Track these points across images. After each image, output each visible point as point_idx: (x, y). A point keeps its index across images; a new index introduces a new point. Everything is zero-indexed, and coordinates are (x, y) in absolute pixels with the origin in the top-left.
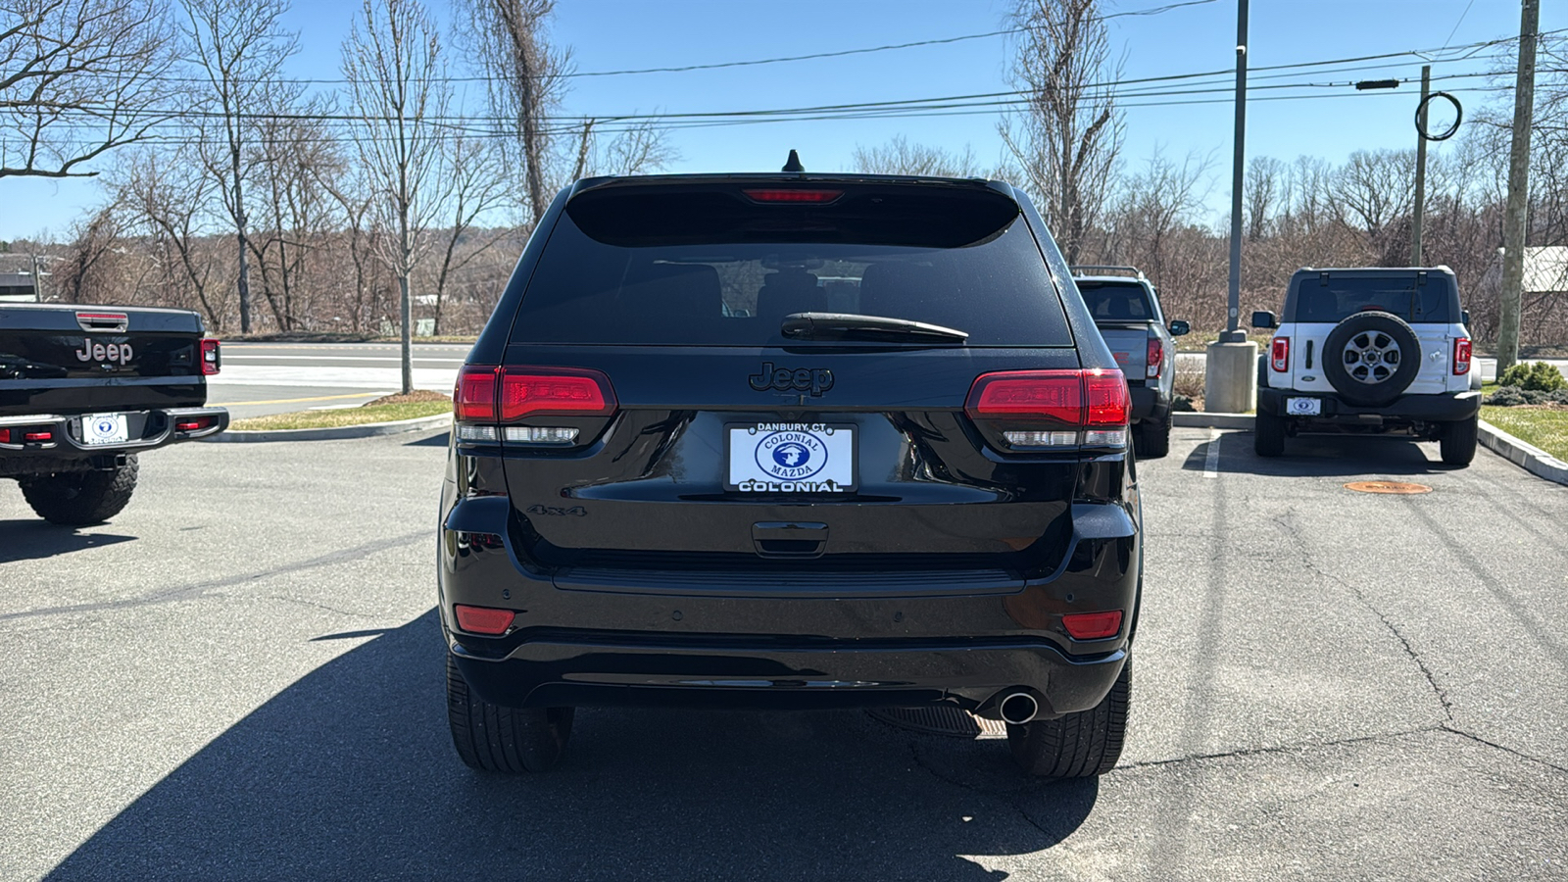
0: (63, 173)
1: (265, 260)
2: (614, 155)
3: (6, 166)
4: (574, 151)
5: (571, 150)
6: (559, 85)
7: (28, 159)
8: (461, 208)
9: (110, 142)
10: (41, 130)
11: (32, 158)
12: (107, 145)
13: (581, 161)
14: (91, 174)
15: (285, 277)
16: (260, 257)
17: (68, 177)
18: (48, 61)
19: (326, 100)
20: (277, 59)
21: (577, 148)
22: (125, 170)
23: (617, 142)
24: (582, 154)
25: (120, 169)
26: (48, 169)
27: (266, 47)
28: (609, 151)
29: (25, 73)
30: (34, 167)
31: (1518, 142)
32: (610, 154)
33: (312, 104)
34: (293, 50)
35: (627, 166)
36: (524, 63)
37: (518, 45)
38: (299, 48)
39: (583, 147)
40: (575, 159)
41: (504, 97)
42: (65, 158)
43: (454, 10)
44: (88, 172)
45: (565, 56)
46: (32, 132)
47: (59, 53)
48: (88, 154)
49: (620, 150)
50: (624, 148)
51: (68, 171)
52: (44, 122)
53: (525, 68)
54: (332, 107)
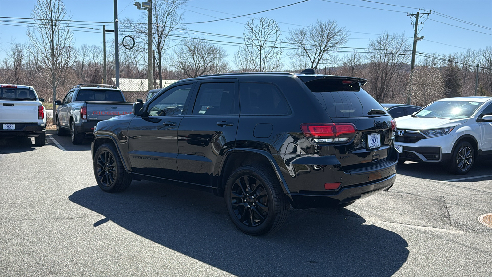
31: (150, 52)
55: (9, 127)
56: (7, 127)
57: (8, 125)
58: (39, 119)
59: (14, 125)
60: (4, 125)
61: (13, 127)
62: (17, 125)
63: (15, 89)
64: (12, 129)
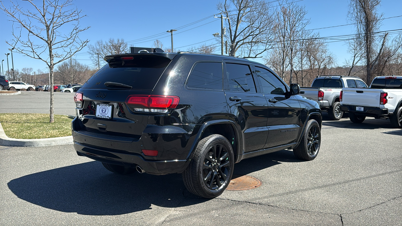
0: (255, 57)
1: (297, 75)
2: (394, 43)
3: (245, 56)
4: (381, 42)
5: (380, 42)
6: (378, 24)
7: (249, 54)
8: (354, 60)
9: (266, 49)
10: (252, 48)
11: (250, 54)
12: (265, 50)
13: (383, 45)
14: (261, 57)
15: (302, 79)
16: (296, 75)
17: (256, 58)
18: (254, 32)
19: (316, 35)
20: (304, 26)
21: (382, 41)
22: (269, 56)
23: (395, 39)
24: (383, 43)
25: (268, 55)
26: (253, 57)
27: (301, 23)
28: (392, 41)
29: (249, 36)
30: (250, 56)
32: (392, 42)
33: (313, 36)
34: (309, 23)
35: (398, 45)
36: (367, 19)
37: (366, 15)
38: (310, 22)
39: (384, 41)
40: (381, 44)
41: (361, 29)
42: (256, 54)
43: (349, 8)
44: (260, 57)
45: (381, 16)
46: (250, 48)
47: (257, 30)
48: (261, 52)
49: (396, 41)
50: (397, 40)
51: (257, 57)
52: (253, 46)
53: (367, 21)
54: (318, 36)
55: (360, 109)
56: (358, 109)
57: (360, 107)
58: (380, 104)
59: (363, 108)
60: (357, 107)
61: (362, 109)
62: (365, 107)
63: (394, 79)
64: (361, 110)
